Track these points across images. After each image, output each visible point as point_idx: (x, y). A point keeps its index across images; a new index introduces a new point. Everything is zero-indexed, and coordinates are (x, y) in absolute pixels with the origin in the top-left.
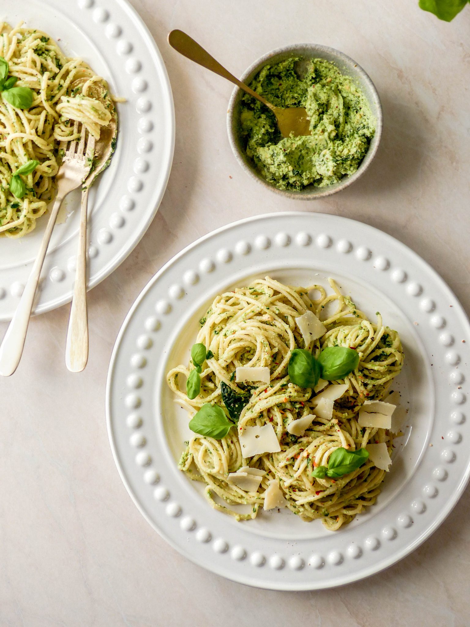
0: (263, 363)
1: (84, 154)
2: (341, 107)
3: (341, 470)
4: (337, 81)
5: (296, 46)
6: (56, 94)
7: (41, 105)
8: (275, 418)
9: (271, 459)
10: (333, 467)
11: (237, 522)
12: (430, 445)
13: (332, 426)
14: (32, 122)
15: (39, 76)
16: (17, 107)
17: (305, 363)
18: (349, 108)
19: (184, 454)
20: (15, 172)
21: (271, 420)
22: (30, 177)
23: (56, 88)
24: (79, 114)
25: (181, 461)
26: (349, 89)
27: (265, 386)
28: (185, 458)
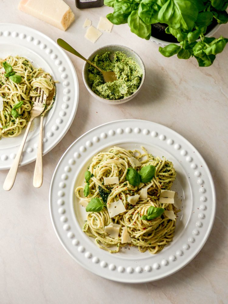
0: (115, 175)
1: (42, 102)
2: (129, 69)
3: (153, 216)
4: (126, 60)
5: (108, 45)
6: (31, 79)
7: (25, 82)
8: (122, 198)
9: (123, 220)
10: (149, 215)
11: (110, 253)
12: (193, 212)
13: (148, 201)
14: (21, 88)
15: (24, 71)
16: (15, 82)
17: (133, 173)
18: (132, 71)
19: (84, 225)
20: (13, 107)
21: (121, 199)
22: (20, 110)
23: (31, 77)
24: (40, 84)
25: (83, 227)
26: (131, 63)
27: (117, 186)
28: (85, 226)
